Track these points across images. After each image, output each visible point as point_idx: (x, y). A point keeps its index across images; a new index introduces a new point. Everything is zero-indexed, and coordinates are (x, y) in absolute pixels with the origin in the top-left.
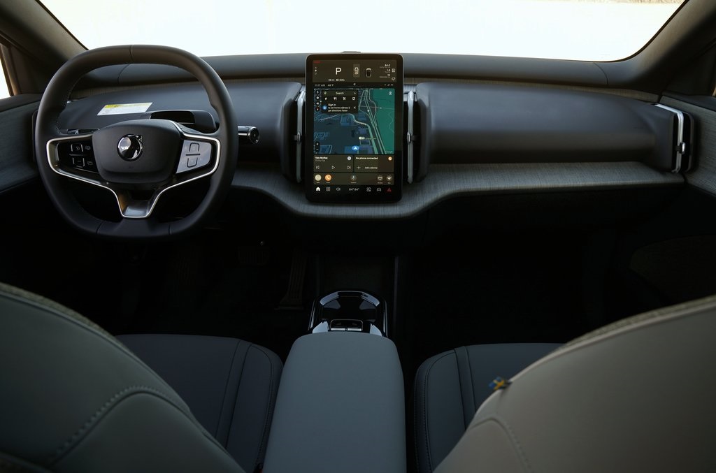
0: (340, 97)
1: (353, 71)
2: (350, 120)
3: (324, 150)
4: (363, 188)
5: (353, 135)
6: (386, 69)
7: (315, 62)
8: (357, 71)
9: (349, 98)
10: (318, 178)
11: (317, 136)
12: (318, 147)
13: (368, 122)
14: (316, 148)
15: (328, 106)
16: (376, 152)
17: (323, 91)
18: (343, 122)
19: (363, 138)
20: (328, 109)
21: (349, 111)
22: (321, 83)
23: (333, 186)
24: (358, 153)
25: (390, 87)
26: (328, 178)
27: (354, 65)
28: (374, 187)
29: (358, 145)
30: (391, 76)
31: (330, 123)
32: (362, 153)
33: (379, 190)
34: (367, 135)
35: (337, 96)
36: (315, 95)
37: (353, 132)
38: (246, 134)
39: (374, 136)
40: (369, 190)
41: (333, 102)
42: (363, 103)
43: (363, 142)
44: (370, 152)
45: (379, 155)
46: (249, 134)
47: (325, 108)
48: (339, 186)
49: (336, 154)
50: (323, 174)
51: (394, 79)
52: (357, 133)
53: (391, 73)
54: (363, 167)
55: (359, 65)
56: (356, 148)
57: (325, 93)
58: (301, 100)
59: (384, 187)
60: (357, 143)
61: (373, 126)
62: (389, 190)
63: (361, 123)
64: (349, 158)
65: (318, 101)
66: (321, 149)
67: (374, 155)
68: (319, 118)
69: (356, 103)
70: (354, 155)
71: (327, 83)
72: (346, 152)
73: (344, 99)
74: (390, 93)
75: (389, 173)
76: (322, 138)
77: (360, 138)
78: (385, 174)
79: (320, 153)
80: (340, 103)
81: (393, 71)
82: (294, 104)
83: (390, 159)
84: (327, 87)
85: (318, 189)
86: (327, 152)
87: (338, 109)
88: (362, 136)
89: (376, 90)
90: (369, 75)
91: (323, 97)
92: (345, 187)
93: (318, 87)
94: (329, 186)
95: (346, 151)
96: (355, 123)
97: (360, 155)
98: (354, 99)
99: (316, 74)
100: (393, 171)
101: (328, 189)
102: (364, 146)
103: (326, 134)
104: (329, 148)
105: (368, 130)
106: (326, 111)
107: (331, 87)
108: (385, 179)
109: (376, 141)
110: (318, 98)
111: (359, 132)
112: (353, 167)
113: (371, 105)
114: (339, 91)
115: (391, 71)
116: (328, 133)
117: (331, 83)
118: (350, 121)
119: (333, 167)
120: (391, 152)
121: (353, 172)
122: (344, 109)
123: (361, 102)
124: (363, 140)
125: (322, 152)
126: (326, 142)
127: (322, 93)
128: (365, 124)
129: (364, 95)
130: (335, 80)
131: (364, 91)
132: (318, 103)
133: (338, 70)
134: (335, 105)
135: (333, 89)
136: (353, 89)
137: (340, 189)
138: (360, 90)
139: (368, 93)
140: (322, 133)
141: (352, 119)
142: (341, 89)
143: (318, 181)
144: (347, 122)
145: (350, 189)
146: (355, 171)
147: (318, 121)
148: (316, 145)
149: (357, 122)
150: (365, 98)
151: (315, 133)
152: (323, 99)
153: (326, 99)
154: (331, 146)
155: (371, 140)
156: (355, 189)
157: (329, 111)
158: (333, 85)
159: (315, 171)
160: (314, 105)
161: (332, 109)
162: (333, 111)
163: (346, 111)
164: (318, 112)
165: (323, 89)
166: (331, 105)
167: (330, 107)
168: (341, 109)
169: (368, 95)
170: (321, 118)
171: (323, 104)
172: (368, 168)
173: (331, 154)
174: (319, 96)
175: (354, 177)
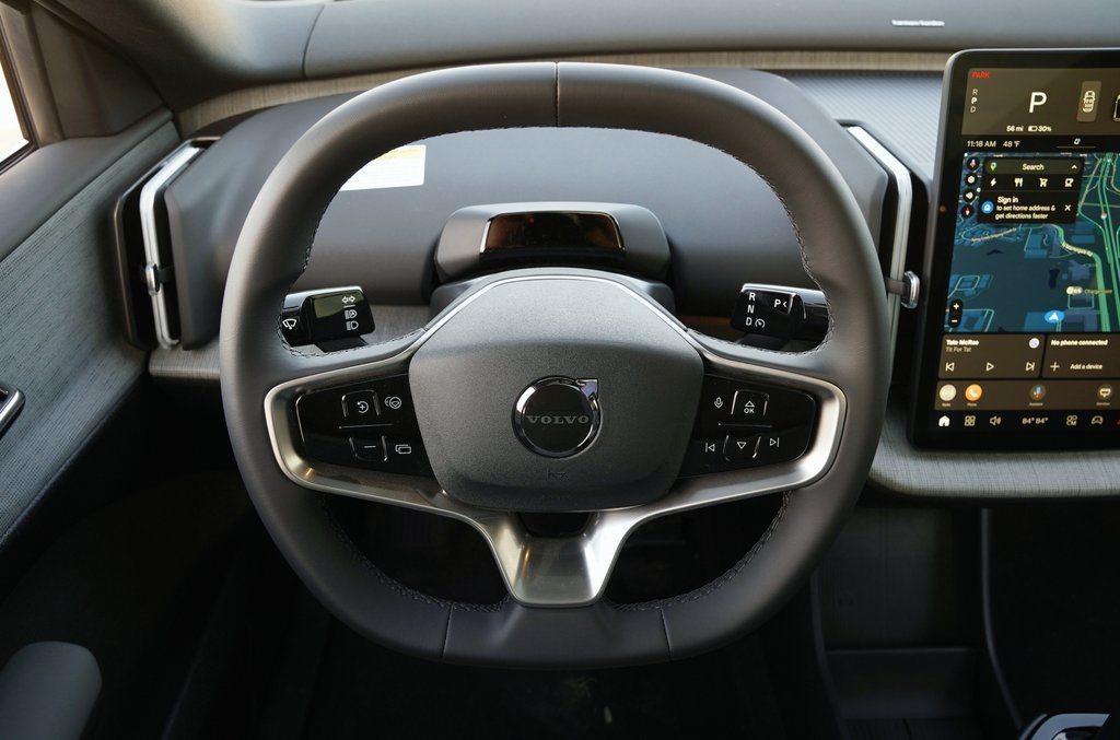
0: (1032, 179)
1: (1078, 103)
2: (1050, 241)
3: (971, 321)
4: (1057, 416)
5: (1052, 284)
7: (975, 73)
8: (1089, 101)
9: (1057, 180)
10: (947, 393)
11: (957, 284)
12: (957, 314)
13: (1098, 247)
14: (951, 317)
15: (996, 204)
16: (1106, 327)
17: (988, 160)
18: (1032, 248)
19: (1079, 290)
20: (995, 212)
21: (1052, 218)
22: (985, 138)
23: (982, 414)
24: (1059, 329)
26: (974, 392)
27: (1085, 84)
28: (1085, 416)
29: (1060, 307)
31: (994, 249)
32: (1070, 329)
33: (1097, 420)
34: (1087, 283)
35: (1027, 176)
36: (965, 173)
37: (1054, 274)
39: (1108, 285)
40: (1072, 421)
41: (1011, 191)
42: (1093, 196)
43: (1078, 301)
44: (1090, 326)
45: (1114, 333)
47: (987, 208)
48: (998, 413)
49: (1001, 332)
50: (962, 385)
52: (1065, 277)
54: (1065, 365)
55: (1099, 84)
56: (1054, 317)
57: (993, 166)
59: (1112, 414)
60: (1060, 303)
61: (1110, 260)
63: (1080, 251)
64: (1034, 343)
65: (971, 188)
66: (964, 320)
67: (1098, 334)
68: (969, 236)
69: (1074, 195)
70: (1046, 335)
71: (1001, 139)
72: (1028, 327)
73: (1043, 182)
76: (970, 291)
77: (1070, 290)
79: (961, 329)
80: (1029, 195)
84: (1000, 149)
85: (944, 421)
86: (977, 327)
87: (1022, 212)
88: (1075, 284)
91: (987, 176)
92: (1012, 417)
93: (976, 149)
94: (970, 412)
95: (1031, 322)
96: (1064, 251)
97: (1064, 334)
98: (1069, 182)
99: (973, 110)
101: (970, 421)
102: (1078, 311)
103: (981, 281)
104: (987, 317)
105: (1093, 271)
106: (988, 219)
107: (1013, 149)
109: (1111, 300)
110: (971, 180)
111: (1070, 275)
112: (1042, 366)
113: (1115, 200)
114: (1031, 161)
116: (986, 277)
117: (1012, 137)
118: (1050, 245)
119: (990, 367)
121: (1040, 377)
122: (1040, 211)
123: (1087, 191)
124: (1077, 295)
125: (965, 327)
126: (980, 300)
127: (984, 167)
128: (1090, 254)
129: (1098, 173)
130: (1026, 129)
131: (1099, 162)
132: (970, 195)
133: (1038, 99)
134: (1015, 200)
135: (1016, 155)
136: (1070, 154)
137: (999, 421)
138: (1089, 159)
139: (1111, 166)
140: (972, 277)
141: (1056, 240)
142: (1038, 154)
143: (946, 402)
144: (1043, 247)
145: (1025, 421)
146: (1044, 375)
147: (966, 244)
148: (952, 309)
149: (1069, 247)
150: (1099, 182)
151: (953, 277)
152: (985, 182)
153: (993, 182)
154: (990, 313)
155: (1097, 297)
156: (1038, 421)
157: (998, 217)
158: (1017, 143)
159: (940, 376)
160: (958, 199)
161: (1006, 212)
162: (1009, 216)
163: (1044, 216)
164: (968, 220)
165: (990, 154)
166: (1007, 200)
167: (1002, 204)
168: (1032, 213)
169: (1110, 173)
170: (973, 235)
171: (983, 199)
172: (1078, 367)
173: (988, 333)
174: (975, 175)
175: (1039, 390)
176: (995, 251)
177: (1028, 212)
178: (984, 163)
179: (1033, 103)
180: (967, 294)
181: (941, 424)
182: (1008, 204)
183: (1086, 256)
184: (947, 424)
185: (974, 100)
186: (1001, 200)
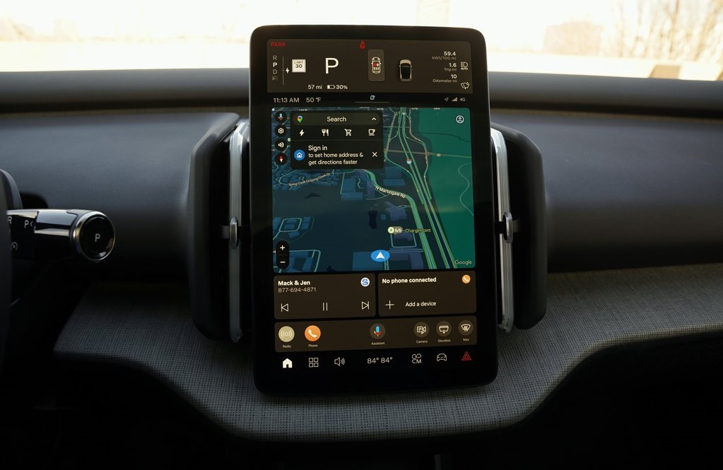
0: (337, 129)
1: (366, 66)
2: (364, 184)
3: (300, 261)
4: (402, 355)
5: (373, 224)
6: (446, 63)
7: (272, 43)
8: (376, 65)
9: (360, 131)
10: (286, 334)
11: (280, 226)
12: (284, 255)
13: (410, 189)
14: (279, 259)
15: (307, 152)
16: (432, 265)
17: (294, 114)
18: (347, 192)
19: (399, 230)
20: (307, 159)
21: (362, 164)
22: (289, 95)
23: (326, 356)
24: (387, 267)
25: (459, 105)
26: (313, 333)
27: (370, 51)
28: (429, 354)
29: (385, 247)
30: (461, 79)
31: (311, 193)
32: (398, 268)
33: (442, 357)
34: (407, 222)
35: (330, 126)
36: (274, 125)
37: (373, 215)
38: (65, 233)
39: (426, 224)
40: (417, 359)
41: (320, 140)
42: (395, 144)
43: (399, 240)
44: (416, 264)
45: (440, 270)
46: (76, 233)
47: (299, 155)
48: (342, 354)
49: (331, 272)
50: (299, 327)
51: (466, 86)
52: (383, 217)
53: (458, 71)
54: (399, 303)
55: (382, 51)
56: (380, 256)
57: (300, 119)
58: (240, 137)
59: (455, 351)
60: (384, 242)
61: (423, 201)
62: (467, 357)
63: (394, 193)
64: (365, 282)
65: (282, 138)
66: (292, 260)
67: (426, 272)
68: (284, 182)
69: (378, 143)
70: (376, 273)
71: (303, 96)
72: (355, 267)
73: (348, 132)
74: (460, 119)
75: (464, 316)
76: (294, 233)
77: (391, 230)
78: (454, 318)
79: (290, 270)
80: (336, 142)
81: (464, 67)
82: (220, 149)
83: (466, 279)
84: (303, 103)
85: (287, 363)
86: (306, 268)
87: (333, 159)
88: (394, 224)
89: (425, 112)
90: (406, 75)
91: (296, 128)
92: (356, 357)
93: (282, 105)
94: (313, 353)
95: (358, 262)
96: (378, 194)
97: (393, 273)
98: (372, 132)
99: (275, 72)
100: (474, 310)
101: (314, 363)
102: (402, 250)
103: (304, 222)
104: (314, 257)
105: (409, 212)
106: (302, 165)
107: (315, 104)
108: (455, 330)
109: (430, 237)
110: (281, 131)
111: (388, 216)
112: (377, 304)
113: (416, 147)
114: (334, 114)
115: (459, 66)
116: (308, 219)
117: (314, 94)
118: (364, 188)
120: (469, 263)
121: (377, 316)
122: (349, 157)
123: (389, 140)
124: (398, 234)
125: (294, 267)
126: (306, 240)
127: (291, 119)
128: (403, 196)
129: (396, 124)
130: (325, 87)
131: (395, 115)
132: (281, 145)
133: (332, 63)
134: (325, 148)
135: (319, 109)
136: (368, 108)
137: (343, 361)
138: (386, 112)
139: (407, 119)
140: (293, 220)
141: (368, 183)
142: (339, 108)
143: (286, 344)
144: (357, 190)
145: (369, 361)
146: (381, 314)
147: (284, 188)
148: (279, 250)
149: (382, 189)
150: (398, 132)
151: (276, 221)
152: (294, 133)
153: (302, 133)
154: (317, 253)
155: (417, 235)
156: (383, 361)
157: (311, 163)
158: (318, 99)
159: (277, 317)
160: (271, 148)
161: (318, 159)
162: (321, 162)
163: (355, 162)
164: (283, 167)
165: (295, 109)
166: (316, 149)
167: (312, 152)
168: (342, 159)
169: (407, 124)
170: (289, 180)
171: (294, 147)
172: (412, 304)
173: (317, 273)
174: (284, 127)
175: (378, 328)
176: (312, 195)
177: (338, 159)
178: (291, 117)
179: (327, 67)
180: (291, 235)
181: (285, 366)
182: (318, 152)
183: (400, 197)
184: (290, 366)
185: (275, 64)
186: (311, 148)
